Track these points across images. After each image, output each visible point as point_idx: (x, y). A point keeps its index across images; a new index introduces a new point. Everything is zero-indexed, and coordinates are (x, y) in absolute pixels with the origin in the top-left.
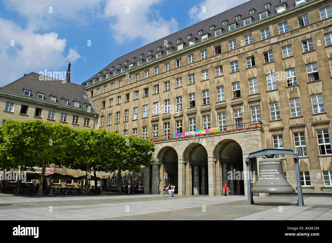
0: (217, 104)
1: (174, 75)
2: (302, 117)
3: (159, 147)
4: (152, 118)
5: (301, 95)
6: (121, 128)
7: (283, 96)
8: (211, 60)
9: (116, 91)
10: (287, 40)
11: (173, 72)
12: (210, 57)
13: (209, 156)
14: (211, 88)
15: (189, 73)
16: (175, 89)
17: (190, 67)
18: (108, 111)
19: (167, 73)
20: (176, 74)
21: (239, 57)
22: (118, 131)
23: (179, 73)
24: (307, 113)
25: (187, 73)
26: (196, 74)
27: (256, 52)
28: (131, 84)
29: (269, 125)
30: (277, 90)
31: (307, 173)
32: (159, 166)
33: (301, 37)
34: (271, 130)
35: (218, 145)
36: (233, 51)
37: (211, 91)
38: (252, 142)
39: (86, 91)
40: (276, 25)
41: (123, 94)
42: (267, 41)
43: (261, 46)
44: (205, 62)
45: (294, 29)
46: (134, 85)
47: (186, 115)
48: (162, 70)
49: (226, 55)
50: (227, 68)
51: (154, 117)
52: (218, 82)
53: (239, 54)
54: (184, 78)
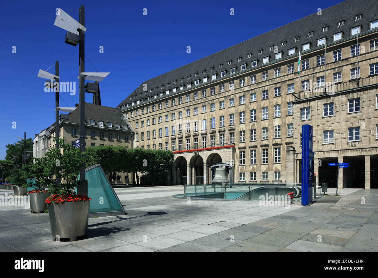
0: (210, 130)
1: (185, 107)
2: (256, 141)
3: (176, 157)
4: (171, 137)
5: (257, 127)
6: (151, 143)
7: (248, 127)
8: (208, 99)
9: (146, 116)
10: (254, 89)
11: (185, 105)
12: (207, 96)
13: (204, 163)
14: (208, 119)
15: (194, 107)
16: (186, 117)
17: (195, 102)
18: (141, 130)
19: (180, 105)
20: (186, 107)
21: (225, 99)
22: (149, 145)
23: (188, 106)
24: (259, 139)
25: (193, 107)
26: (199, 108)
27: (236, 96)
28: (156, 111)
29: (238, 145)
30: (245, 123)
31: (255, 173)
32: (176, 168)
33: (262, 88)
34: (239, 148)
35: (210, 156)
36: (222, 94)
37: (207, 121)
38: (227, 155)
39: (123, 114)
40: (249, 77)
41: (150, 118)
42: (242, 88)
43: (239, 92)
44: (205, 100)
45: (259, 82)
46: (158, 112)
47: (192, 136)
48: (177, 102)
49: (218, 96)
50: (217, 105)
51: (172, 136)
52: (212, 115)
53: (226, 96)
54: (191, 110)
